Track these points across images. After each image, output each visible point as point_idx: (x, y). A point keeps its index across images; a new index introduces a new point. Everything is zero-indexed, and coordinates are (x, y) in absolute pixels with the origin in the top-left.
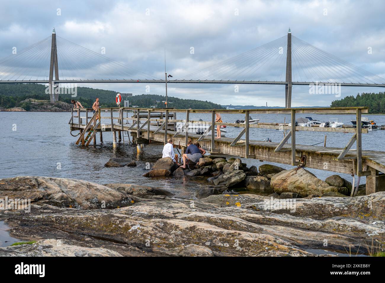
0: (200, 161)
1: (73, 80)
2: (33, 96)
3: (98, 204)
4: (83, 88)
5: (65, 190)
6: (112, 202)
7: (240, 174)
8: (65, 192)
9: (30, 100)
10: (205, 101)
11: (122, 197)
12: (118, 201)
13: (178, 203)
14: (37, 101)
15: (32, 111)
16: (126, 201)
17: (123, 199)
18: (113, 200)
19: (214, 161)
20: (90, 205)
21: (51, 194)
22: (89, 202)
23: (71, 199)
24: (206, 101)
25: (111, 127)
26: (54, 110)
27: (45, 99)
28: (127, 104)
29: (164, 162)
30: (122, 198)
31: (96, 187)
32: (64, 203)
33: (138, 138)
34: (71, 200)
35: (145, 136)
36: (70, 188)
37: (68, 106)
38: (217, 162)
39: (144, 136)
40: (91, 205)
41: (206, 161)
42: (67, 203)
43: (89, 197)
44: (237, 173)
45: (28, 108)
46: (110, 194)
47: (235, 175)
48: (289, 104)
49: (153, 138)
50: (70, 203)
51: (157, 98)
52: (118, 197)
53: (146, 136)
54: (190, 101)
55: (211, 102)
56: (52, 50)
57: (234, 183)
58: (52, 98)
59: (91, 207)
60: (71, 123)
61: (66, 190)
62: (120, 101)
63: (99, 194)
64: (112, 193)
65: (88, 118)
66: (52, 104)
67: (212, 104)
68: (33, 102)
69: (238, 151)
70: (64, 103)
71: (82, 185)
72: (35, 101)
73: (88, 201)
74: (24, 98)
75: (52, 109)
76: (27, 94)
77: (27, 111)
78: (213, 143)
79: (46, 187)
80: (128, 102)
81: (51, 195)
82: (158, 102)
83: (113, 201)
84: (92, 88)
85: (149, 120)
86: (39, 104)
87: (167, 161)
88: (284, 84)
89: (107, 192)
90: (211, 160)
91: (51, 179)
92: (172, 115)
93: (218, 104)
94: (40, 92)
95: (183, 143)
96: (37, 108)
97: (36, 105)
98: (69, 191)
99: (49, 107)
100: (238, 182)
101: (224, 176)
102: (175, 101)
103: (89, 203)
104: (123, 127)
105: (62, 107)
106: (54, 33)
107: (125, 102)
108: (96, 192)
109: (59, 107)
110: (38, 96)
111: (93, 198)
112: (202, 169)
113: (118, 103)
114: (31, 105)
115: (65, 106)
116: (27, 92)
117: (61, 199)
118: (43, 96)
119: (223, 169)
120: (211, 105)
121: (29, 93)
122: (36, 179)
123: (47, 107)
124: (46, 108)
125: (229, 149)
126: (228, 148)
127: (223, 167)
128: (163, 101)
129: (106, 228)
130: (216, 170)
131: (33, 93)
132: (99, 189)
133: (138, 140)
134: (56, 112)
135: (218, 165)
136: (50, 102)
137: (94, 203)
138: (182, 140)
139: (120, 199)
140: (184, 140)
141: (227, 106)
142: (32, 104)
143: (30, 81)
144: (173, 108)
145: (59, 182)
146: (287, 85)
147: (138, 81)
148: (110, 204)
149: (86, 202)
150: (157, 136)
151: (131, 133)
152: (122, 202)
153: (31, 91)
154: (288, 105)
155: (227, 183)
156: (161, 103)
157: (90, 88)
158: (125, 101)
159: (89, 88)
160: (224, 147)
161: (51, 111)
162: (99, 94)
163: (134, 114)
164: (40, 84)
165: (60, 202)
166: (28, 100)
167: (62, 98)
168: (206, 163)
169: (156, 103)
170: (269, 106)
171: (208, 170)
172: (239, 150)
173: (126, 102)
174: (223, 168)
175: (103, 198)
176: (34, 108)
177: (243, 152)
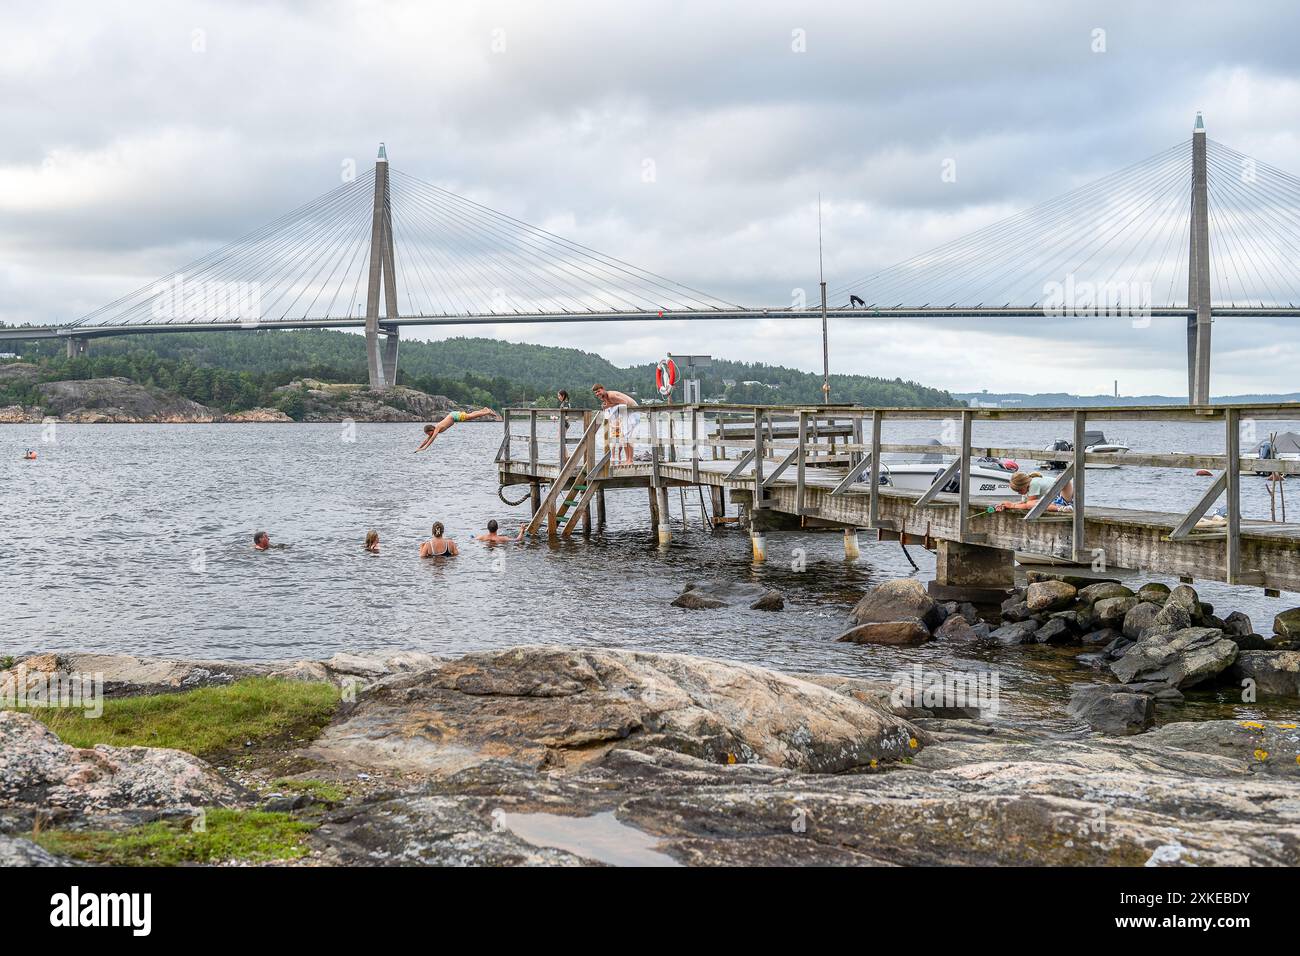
0: (1030, 594)
1: (443, 314)
2: (316, 369)
3: (811, 750)
4: (477, 340)
5: (703, 698)
6: (853, 743)
7: (1212, 644)
8: (705, 705)
9: (304, 385)
10: (894, 379)
11: (882, 726)
12: (872, 738)
13: (1089, 751)
14: (327, 385)
15: (313, 420)
16: (893, 741)
17: (885, 731)
18: (856, 737)
19: (1086, 594)
20: (787, 753)
21: (661, 712)
22: (784, 741)
23: (730, 731)
24: (898, 379)
25: (649, 471)
26: (384, 417)
27: (354, 382)
28: (693, 391)
29: (895, 595)
30: (881, 731)
31: (795, 687)
32: (712, 746)
33: (756, 512)
34: (729, 735)
35: (782, 502)
36: (719, 689)
37: (428, 402)
38: (1098, 599)
39: (777, 502)
40: (791, 754)
41: (1054, 593)
42: (720, 747)
43: (783, 724)
44: (1200, 640)
45: (297, 412)
46: (843, 713)
47: (1194, 646)
48: (1201, 385)
49: (817, 511)
50: (728, 746)
51: (725, 370)
52: (870, 726)
53: (790, 505)
54: (840, 380)
55: (916, 382)
56: (375, 215)
57: (1197, 674)
58: (377, 377)
59: (792, 760)
60: (503, 458)
61: (706, 696)
62: (672, 383)
63: (808, 711)
64: (848, 710)
65: (565, 441)
66: (375, 397)
67: (920, 390)
68: (315, 391)
69: (1184, 558)
70: (416, 393)
71: (754, 681)
72: (320, 388)
73: (779, 739)
74: (285, 380)
75: (377, 413)
76: (295, 366)
77: (296, 420)
78: (1078, 529)
79: (632, 687)
80: (696, 383)
81: (662, 717)
82: (730, 384)
83: (855, 740)
84: (504, 341)
85: (802, 446)
86: (332, 398)
87: (906, 594)
88: (1183, 315)
89: (833, 705)
90: (1071, 590)
91: (637, 657)
92: (848, 430)
93: (940, 389)
94: (335, 357)
95: (943, 529)
96: (328, 411)
97: (322, 401)
98: (716, 700)
99: (367, 405)
100: (1213, 672)
101: (1152, 649)
102: (788, 382)
103: (783, 746)
104: (699, 472)
105: (409, 407)
106: (382, 160)
107: (688, 384)
108: (799, 704)
109: (400, 405)
110: (329, 370)
111: (794, 730)
112: (1040, 624)
113: (663, 388)
114: (309, 402)
115: (420, 403)
116: (294, 357)
117: (700, 729)
118: (346, 369)
119: (1126, 623)
120: (914, 395)
121: (300, 359)
122: (588, 658)
123: (359, 405)
124: (357, 411)
125: (1144, 551)
126: (1140, 545)
127: (1122, 617)
128: (745, 383)
129: (1039, 850)
130: (1096, 624)
131: (313, 359)
132: (806, 695)
133: (755, 516)
134: (387, 422)
135: (1104, 608)
136: (368, 389)
137: (798, 748)
138: (941, 518)
139: (874, 732)
140: (947, 516)
141: (972, 396)
142: (312, 396)
143: (304, 320)
144: (851, 406)
145: (671, 669)
146: (1192, 317)
147: (660, 313)
148: (850, 752)
149: (776, 741)
150: (833, 505)
151: (733, 492)
152: (883, 745)
153: (306, 356)
154: (1197, 389)
155: (1172, 676)
156: (740, 388)
157: (499, 340)
158: (689, 381)
159: (494, 341)
160: (1124, 544)
161: (374, 420)
162: (527, 362)
163: (718, 426)
164: (336, 329)
165: (700, 741)
166: (299, 384)
167: (408, 377)
168: (1055, 599)
169: (722, 389)
170: (1122, 393)
171: (1064, 628)
172: (1189, 555)
173: (692, 385)
174: (1123, 620)
175: (826, 727)
176: (316, 409)
177: (1207, 562)
